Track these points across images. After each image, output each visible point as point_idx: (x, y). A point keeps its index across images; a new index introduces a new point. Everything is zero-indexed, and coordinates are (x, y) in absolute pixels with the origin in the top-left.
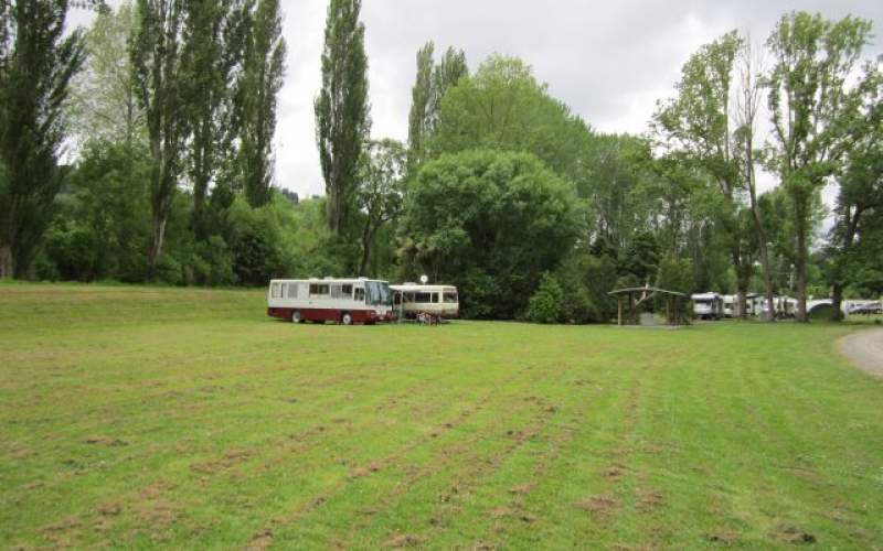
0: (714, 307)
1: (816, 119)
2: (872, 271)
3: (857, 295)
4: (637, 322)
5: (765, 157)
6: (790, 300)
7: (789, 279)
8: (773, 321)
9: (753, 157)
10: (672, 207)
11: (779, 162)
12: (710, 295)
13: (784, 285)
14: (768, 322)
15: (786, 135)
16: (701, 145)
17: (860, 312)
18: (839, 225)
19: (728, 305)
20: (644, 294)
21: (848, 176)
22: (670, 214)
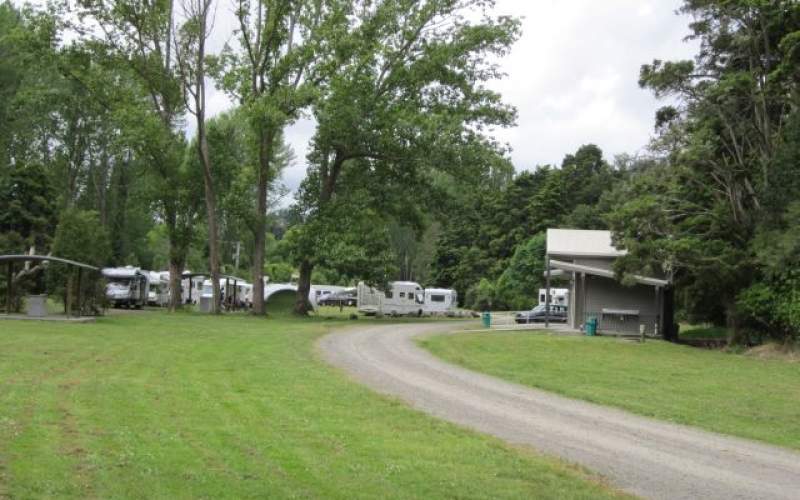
0: (133, 289)
1: (294, 22)
2: (353, 247)
3: (323, 278)
4: (18, 309)
5: (221, 68)
6: (241, 283)
7: (235, 251)
8: (218, 313)
9: (205, 66)
10: (73, 129)
11: (238, 78)
12: (129, 271)
13: (227, 259)
14: (211, 314)
15: (253, 41)
16: (132, 37)
17: (328, 302)
18: (312, 178)
19: (153, 287)
20: (27, 263)
21: (330, 110)
22: (68, 140)
